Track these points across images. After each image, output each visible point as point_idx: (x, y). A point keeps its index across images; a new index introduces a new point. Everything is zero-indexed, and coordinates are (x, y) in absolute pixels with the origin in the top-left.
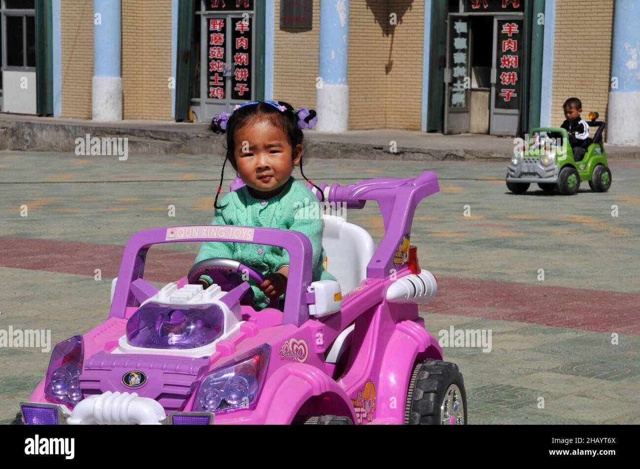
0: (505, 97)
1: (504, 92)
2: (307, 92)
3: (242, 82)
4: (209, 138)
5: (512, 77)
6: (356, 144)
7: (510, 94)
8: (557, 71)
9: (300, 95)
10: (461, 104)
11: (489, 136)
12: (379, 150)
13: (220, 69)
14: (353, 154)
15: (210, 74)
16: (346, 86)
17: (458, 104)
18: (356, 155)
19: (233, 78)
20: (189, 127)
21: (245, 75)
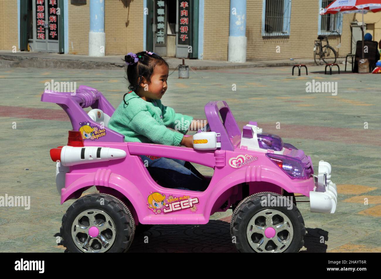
0: (183, 39)
1: (182, 36)
2: (85, 36)
3: (53, 31)
4: (32, 59)
5: (185, 29)
6: (102, 62)
7: (185, 37)
8: (206, 26)
9: (81, 38)
10: (162, 42)
11: (175, 58)
12: (113, 65)
13: (43, 24)
14: (101, 67)
15: (38, 26)
16: (104, 33)
17: (161, 42)
18: (103, 67)
19: (49, 29)
20: (26, 54)
21: (55, 27)
